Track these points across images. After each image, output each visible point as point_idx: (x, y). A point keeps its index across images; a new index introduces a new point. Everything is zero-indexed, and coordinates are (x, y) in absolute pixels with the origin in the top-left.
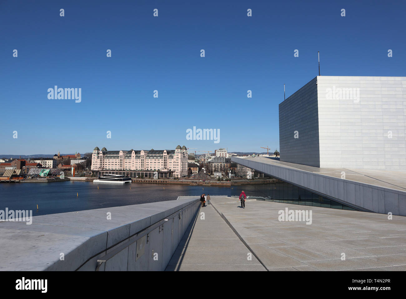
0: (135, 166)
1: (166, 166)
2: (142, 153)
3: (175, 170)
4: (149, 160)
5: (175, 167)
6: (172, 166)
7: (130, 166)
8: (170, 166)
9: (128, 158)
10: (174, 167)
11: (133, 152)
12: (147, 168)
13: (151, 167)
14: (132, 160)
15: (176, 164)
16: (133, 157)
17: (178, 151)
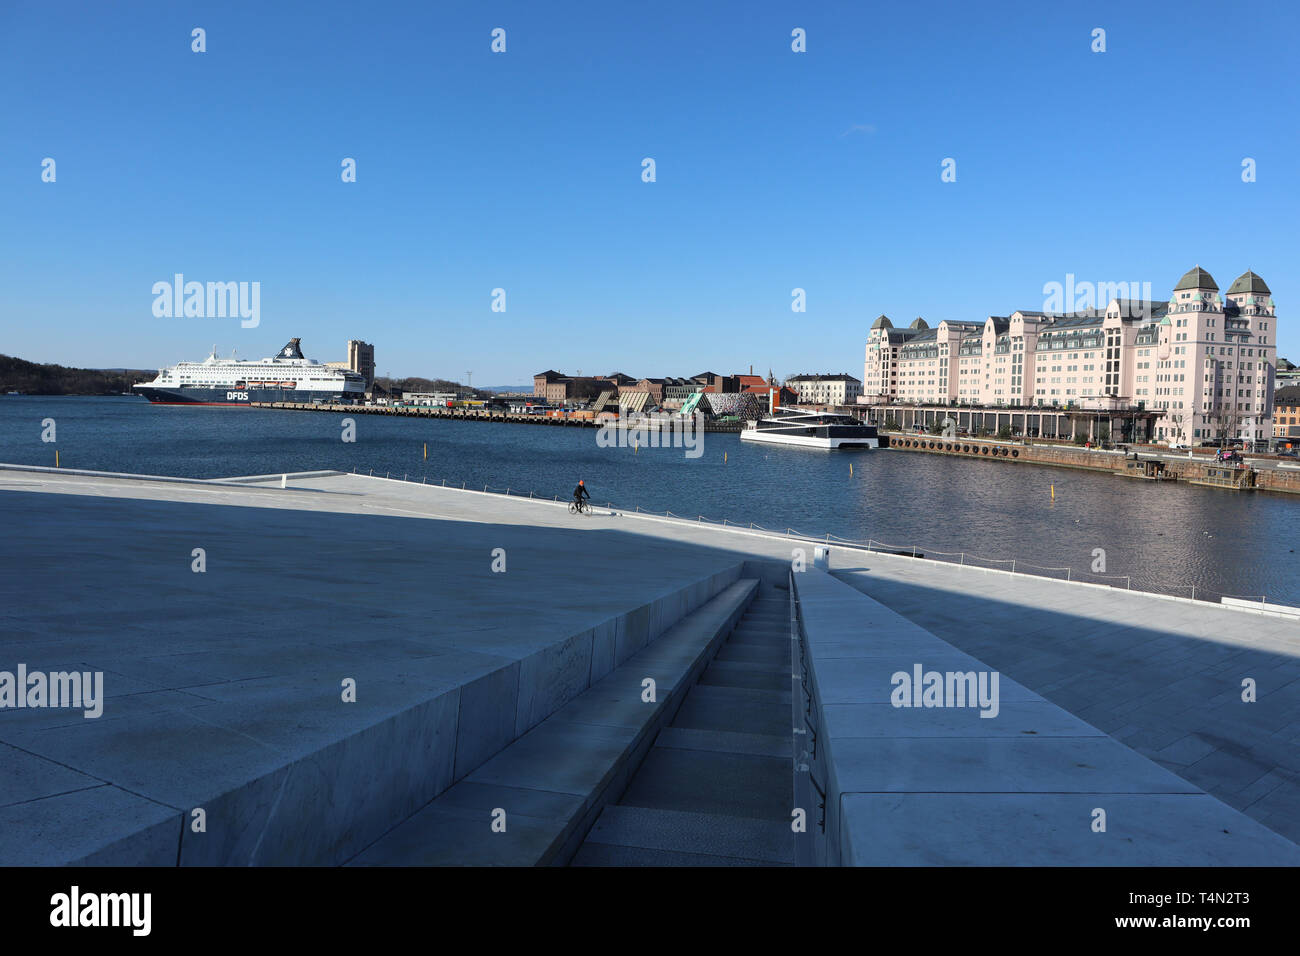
0: (994, 387)
1: (1116, 382)
2: (1017, 328)
3: (1166, 405)
4: (1049, 355)
5: (1167, 391)
6: (1152, 385)
7: (976, 387)
8: (1142, 386)
9: (970, 353)
10: (1158, 391)
11: (990, 323)
12: (1041, 396)
13: (1053, 392)
14: (984, 360)
15: (1172, 371)
16: (989, 344)
17: (1186, 301)
